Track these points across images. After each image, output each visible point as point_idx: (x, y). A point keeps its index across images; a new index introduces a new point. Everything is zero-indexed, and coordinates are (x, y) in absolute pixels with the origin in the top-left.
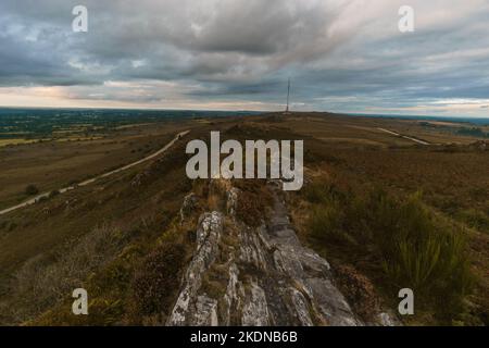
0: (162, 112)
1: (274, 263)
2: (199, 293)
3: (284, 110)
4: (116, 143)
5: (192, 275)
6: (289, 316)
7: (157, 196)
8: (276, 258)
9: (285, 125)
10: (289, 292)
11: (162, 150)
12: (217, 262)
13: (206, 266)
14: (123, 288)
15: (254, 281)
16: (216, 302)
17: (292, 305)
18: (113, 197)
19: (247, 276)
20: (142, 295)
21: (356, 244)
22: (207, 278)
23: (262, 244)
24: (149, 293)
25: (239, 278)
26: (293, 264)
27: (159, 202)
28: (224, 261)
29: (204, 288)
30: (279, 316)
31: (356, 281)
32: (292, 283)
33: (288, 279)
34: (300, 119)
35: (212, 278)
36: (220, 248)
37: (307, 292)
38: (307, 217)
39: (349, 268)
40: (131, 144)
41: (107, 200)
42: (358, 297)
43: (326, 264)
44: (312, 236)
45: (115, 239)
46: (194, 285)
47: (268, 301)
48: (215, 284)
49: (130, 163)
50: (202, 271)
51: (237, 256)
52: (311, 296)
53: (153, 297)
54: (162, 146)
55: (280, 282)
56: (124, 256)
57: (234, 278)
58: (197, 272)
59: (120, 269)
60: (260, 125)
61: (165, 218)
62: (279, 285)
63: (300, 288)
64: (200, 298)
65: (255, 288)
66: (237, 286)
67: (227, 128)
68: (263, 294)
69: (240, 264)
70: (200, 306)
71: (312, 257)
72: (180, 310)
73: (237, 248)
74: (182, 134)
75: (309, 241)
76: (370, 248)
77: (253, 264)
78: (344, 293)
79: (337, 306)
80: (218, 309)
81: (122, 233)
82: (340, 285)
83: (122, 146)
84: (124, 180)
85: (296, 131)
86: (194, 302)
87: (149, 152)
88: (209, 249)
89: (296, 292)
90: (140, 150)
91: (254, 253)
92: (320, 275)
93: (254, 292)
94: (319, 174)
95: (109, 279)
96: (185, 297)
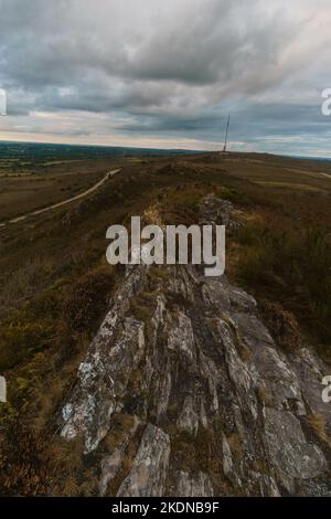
0: (91, 147)
1: (201, 296)
2: (127, 315)
3: (221, 149)
4: (44, 180)
5: (120, 297)
6: (214, 341)
7: (87, 235)
8: (204, 291)
9: (221, 166)
10: (215, 322)
11: (92, 189)
12: (145, 290)
13: (134, 292)
14: (55, 316)
15: (181, 310)
16: (143, 323)
17: (217, 333)
18: (44, 235)
19: (175, 305)
20: (73, 317)
21: (285, 284)
22: (135, 303)
23: (190, 278)
24: (78, 316)
25: (166, 306)
26: (221, 297)
27: (90, 241)
28: (152, 290)
29: (132, 311)
30: (204, 342)
31: (282, 316)
32: (219, 315)
33: (215, 311)
34: (238, 160)
35: (140, 303)
36: (149, 278)
37: (233, 323)
38: (237, 259)
39: (277, 305)
40: (60, 181)
41: (38, 238)
42: (282, 331)
43: (253, 300)
44: (241, 277)
45: (48, 273)
46: (122, 306)
47: (194, 328)
48: (143, 308)
49: (59, 201)
50: (130, 295)
51: (165, 287)
52: (237, 327)
53: (83, 319)
54: (92, 185)
55: (207, 313)
56: (57, 288)
57: (162, 306)
58: (125, 295)
59: (52, 299)
60: (194, 165)
61: (95, 255)
62: (205, 316)
63: (225, 319)
64: (128, 319)
65: (182, 316)
66: (164, 313)
67: (160, 167)
68: (189, 322)
69: (168, 294)
70: (127, 325)
71: (240, 294)
72: (108, 326)
73: (166, 280)
74: (112, 173)
75: (238, 282)
76: (299, 289)
77: (180, 295)
78: (268, 327)
79: (260, 337)
80: (145, 330)
81: (53, 269)
82: (265, 320)
83: (50, 184)
84: (54, 218)
85: (233, 173)
86: (121, 321)
87: (78, 191)
88: (138, 277)
89: (222, 322)
90: (69, 189)
91: (183, 286)
92: (246, 311)
93: (180, 319)
94: (252, 218)
95: (42, 308)
96: (113, 315)
